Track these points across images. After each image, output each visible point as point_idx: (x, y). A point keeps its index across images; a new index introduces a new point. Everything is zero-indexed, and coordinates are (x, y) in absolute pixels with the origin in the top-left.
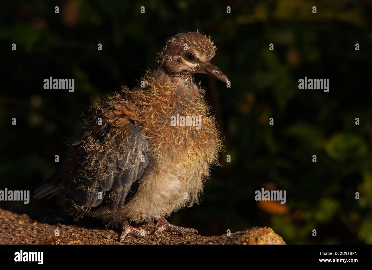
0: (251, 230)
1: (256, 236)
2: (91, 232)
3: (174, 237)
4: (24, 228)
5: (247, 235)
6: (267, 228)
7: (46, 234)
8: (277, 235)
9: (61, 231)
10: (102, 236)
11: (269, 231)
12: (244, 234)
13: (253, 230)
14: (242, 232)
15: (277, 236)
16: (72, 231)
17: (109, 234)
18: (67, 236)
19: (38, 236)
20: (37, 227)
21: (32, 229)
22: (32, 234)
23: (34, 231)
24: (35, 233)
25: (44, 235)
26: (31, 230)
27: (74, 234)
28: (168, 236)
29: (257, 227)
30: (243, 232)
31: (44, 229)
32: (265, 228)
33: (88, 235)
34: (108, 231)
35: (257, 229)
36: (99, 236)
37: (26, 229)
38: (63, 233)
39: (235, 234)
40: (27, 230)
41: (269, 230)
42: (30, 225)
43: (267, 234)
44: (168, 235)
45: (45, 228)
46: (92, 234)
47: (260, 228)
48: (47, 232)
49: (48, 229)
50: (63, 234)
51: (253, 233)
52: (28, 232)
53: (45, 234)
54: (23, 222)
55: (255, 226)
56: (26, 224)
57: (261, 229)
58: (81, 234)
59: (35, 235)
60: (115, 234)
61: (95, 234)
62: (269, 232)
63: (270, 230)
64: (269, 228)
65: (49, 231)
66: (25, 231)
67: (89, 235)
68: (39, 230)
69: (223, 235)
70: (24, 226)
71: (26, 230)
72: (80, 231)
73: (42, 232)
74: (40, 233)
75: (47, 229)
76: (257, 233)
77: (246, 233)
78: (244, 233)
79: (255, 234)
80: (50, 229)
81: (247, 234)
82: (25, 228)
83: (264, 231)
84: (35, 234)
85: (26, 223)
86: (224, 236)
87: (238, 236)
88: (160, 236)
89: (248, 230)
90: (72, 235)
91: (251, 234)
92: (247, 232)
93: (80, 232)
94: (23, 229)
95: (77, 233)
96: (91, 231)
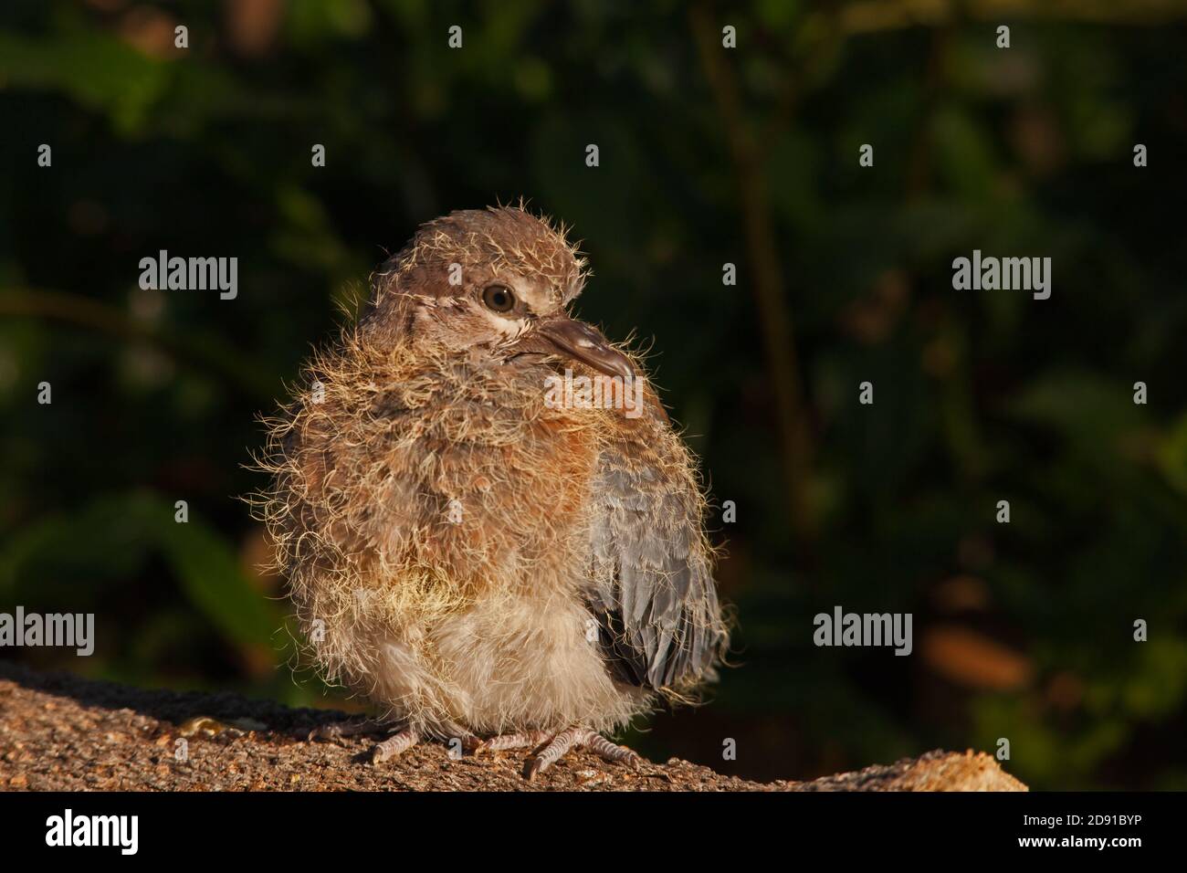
0: (921, 763)
1: (939, 783)
2: (356, 772)
3: (648, 784)
4: (124, 757)
5: (906, 779)
6: (976, 753)
7: (202, 777)
8: (1010, 776)
9: (255, 768)
10: (395, 782)
11: (982, 764)
12: (895, 776)
13: (927, 761)
14: (886, 769)
15: (1009, 781)
16: (291, 768)
17: (421, 775)
18: (276, 783)
19: (175, 784)
20: (169, 755)
21: (154, 760)
22: (154, 779)
23: (160, 767)
24: (163, 775)
25: (194, 780)
26: (151, 764)
27: (299, 778)
28: (627, 782)
29: (939, 752)
30: (892, 767)
31: (195, 761)
32: (970, 753)
33: (349, 779)
34: (416, 767)
35: (939, 757)
36: (384, 783)
37: (130, 760)
38: (259, 775)
39: (864, 775)
40: (136, 763)
41: (982, 760)
42: (144, 746)
43: (975, 775)
44: (627, 778)
45: (198, 757)
46: (361, 775)
47: (950, 753)
48: (204, 770)
49: (210, 761)
50: (261, 778)
51: (927, 774)
52: (138, 772)
53: (199, 779)
54: (121, 736)
55: (932, 749)
56: (130, 745)
57: (955, 758)
58: (323, 777)
59: (163, 783)
60: (441, 778)
61: (373, 776)
62: (982, 769)
63: (985, 761)
64: (982, 755)
65: (211, 768)
66: (128, 766)
67: (353, 782)
68: (179, 765)
69: (822, 779)
70: (124, 750)
71: (132, 765)
72: (318, 766)
73: (189, 770)
74: (182, 774)
75: (206, 761)
76: (942, 774)
77: (903, 772)
78: (897, 771)
79: (933, 776)
80: (214, 761)
81: (905, 776)
82: (129, 757)
83: (964, 767)
84: (164, 780)
85: (130, 741)
86: (825, 783)
87: (873, 781)
88: (599, 781)
89: (907, 763)
90: (293, 780)
91: (921, 776)
92: (906, 767)
93: (318, 770)
94: (123, 761)
95: (310, 775)
96: (358, 768)
